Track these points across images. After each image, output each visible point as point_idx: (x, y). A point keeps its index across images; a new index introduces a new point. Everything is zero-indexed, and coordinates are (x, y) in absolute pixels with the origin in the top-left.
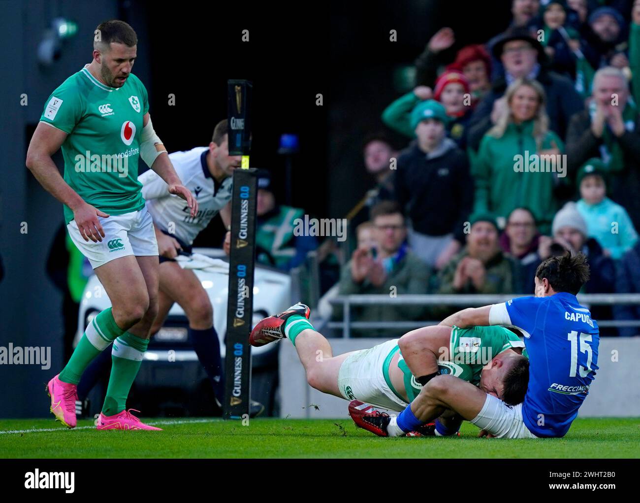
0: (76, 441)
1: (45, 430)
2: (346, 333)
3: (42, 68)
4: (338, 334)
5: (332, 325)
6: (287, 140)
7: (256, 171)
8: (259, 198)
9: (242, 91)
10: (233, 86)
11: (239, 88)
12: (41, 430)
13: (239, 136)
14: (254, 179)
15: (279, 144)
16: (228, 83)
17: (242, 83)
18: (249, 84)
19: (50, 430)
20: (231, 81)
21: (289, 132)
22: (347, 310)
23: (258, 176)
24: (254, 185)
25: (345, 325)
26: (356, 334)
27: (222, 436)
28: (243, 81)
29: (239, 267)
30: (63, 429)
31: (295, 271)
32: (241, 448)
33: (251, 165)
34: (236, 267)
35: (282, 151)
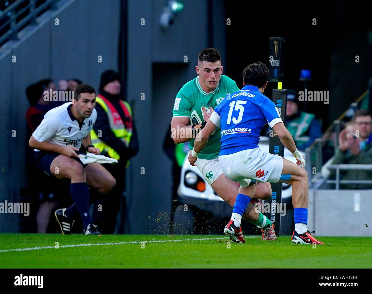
0: (178, 248)
1: (160, 241)
2: (337, 186)
3: (162, 29)
4: (333, 187)
5: (329, 182)
6: (305, 73)
7: (286, 91)
8: (288, 106)
9: (279, 44)
10: (273, 41)
11: (277, 42)
12: (158, 241)
13: (276, 70)
14: (285, 95)
15: (299, 75)
16: (270, 39)
17: (278, 39)
18: (282, 40)
19: (163, 241)
20: (271, 38)
21: (305, 68)
22: (338, 173)
23: (287, 93)
24: (285, 99)
25: (337, 182)
26: (343, 187)
27: (263, 246)
28: (279, 38)
29: (275, 147)
30: (171, 241)
31: (308, 149)
32: (275, 253)
33: (283, 87)
34: (273, 147)
35: (301, 79)
